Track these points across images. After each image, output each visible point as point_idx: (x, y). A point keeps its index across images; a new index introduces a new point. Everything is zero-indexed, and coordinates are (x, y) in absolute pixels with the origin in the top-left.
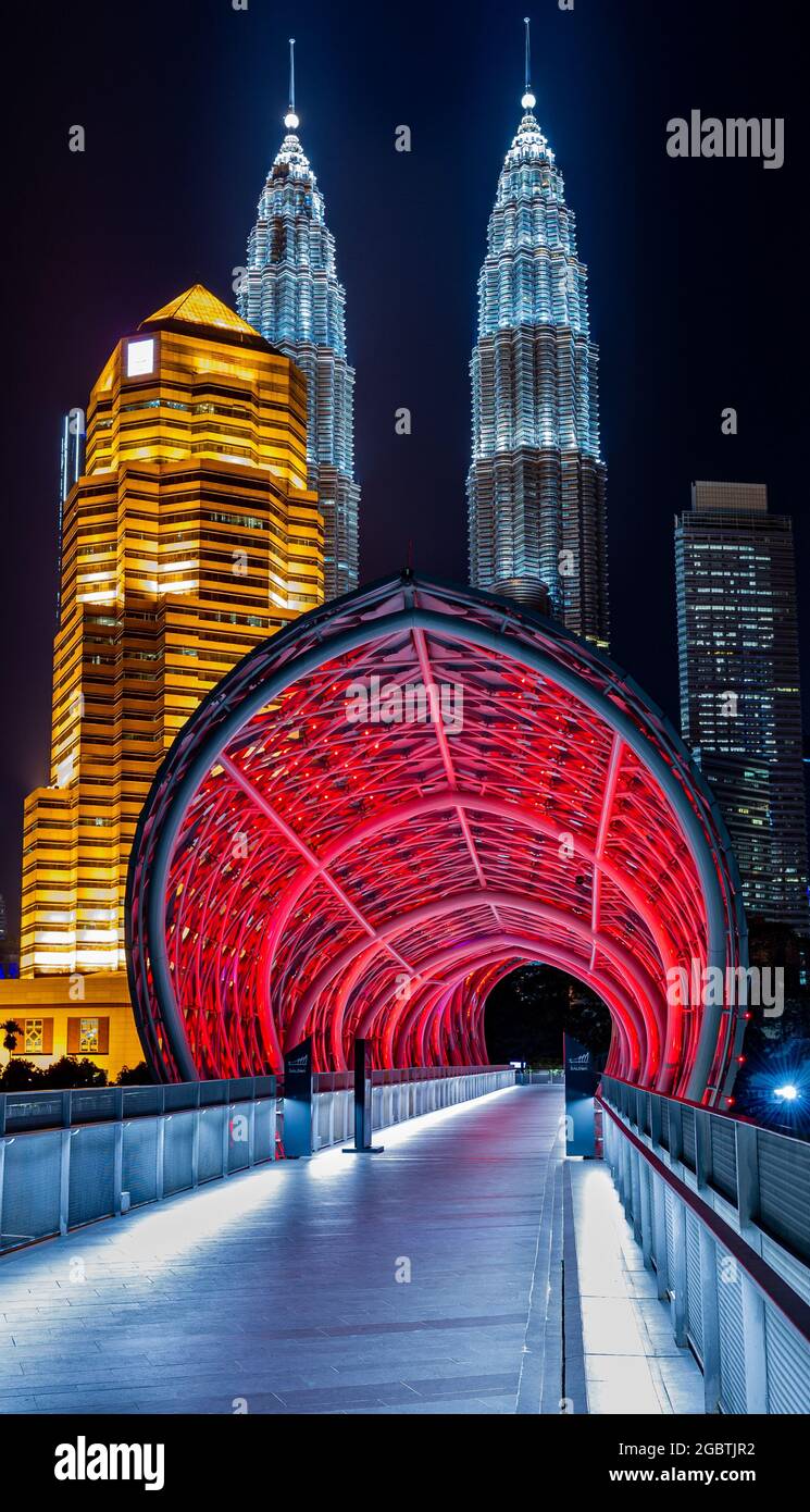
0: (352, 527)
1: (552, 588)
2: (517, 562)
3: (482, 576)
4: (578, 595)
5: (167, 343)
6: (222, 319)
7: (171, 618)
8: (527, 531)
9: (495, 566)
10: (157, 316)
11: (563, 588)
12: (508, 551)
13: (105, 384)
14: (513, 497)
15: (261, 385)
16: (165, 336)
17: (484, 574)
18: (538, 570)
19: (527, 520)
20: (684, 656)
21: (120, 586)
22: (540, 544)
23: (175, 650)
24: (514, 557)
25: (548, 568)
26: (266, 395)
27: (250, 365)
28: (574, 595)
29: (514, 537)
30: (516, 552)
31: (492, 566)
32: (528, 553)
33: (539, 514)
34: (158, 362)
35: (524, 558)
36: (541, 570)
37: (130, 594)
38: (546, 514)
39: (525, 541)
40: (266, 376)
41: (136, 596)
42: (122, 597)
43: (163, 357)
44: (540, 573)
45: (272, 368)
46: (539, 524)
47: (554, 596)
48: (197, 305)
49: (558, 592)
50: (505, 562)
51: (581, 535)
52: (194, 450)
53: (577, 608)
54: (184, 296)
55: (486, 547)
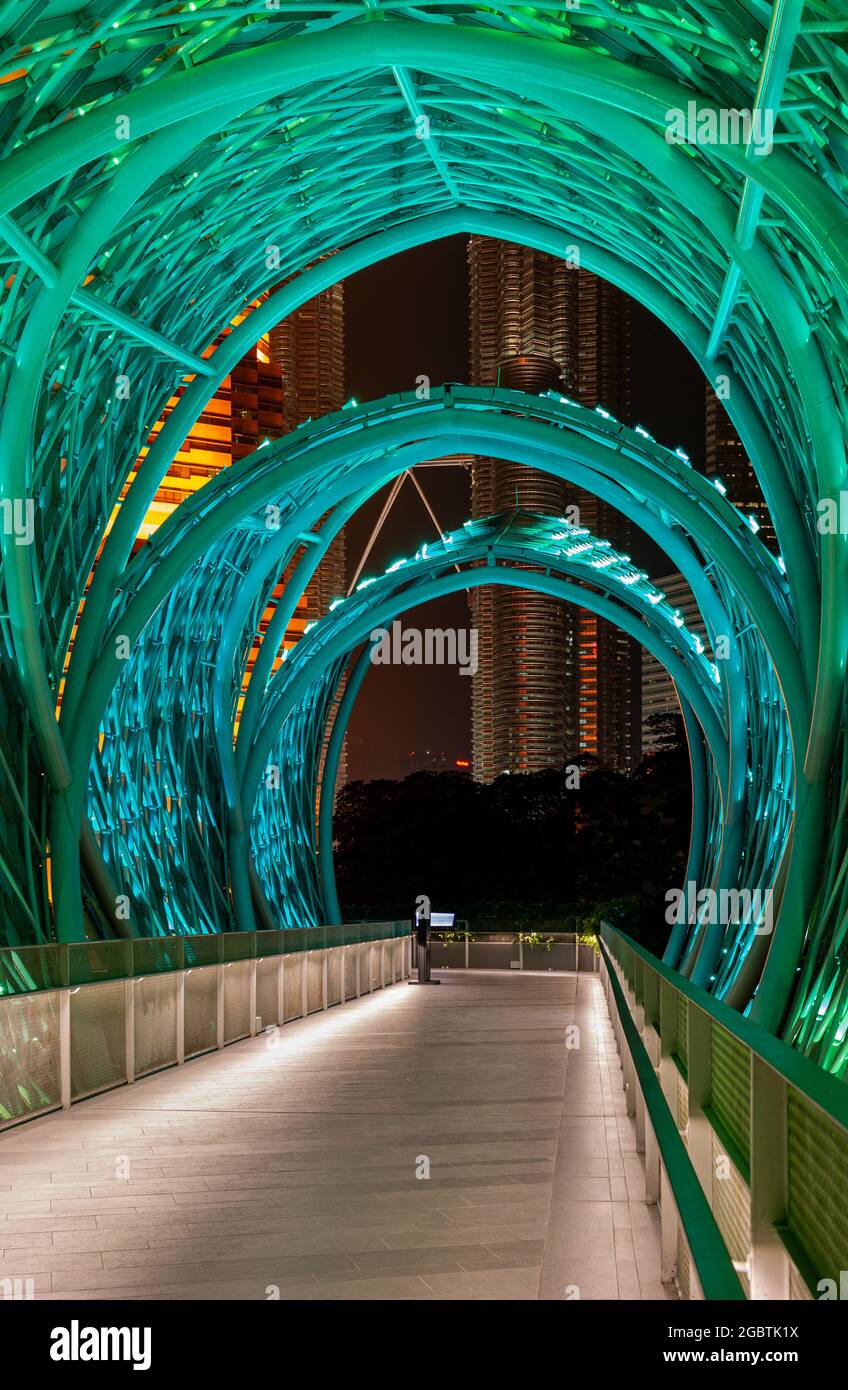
0: (337, 301)
1: (564, 371)
2: (524, 340)
3: (484, 358)
4: (594, 379)
8: (537, 302)
9: (500, 346)
11: (578, 372)
12: (514, 326)
14: (521, 262)
17: (487, 355)
18: (549, 350)
19: (537, 289)
20: (712, 459)
22: (551, 318)
24: (522, 334)
25: (560, 347)
28: (590, 379)
29: (521, 310)
30: (524, 328)
31: (496, 345)
32: (538, 329)
33: (551, 282)
35: (533, 334)
36: (553, 349)
38: (560, 282)
39: (535, 315)
44: (551, 353)
46: (550, 294)
47: (566, 380)
49: (570, 375)
50: (511, 341)
51: (599, 308)
53: (593, 395)
55: (491, 323)
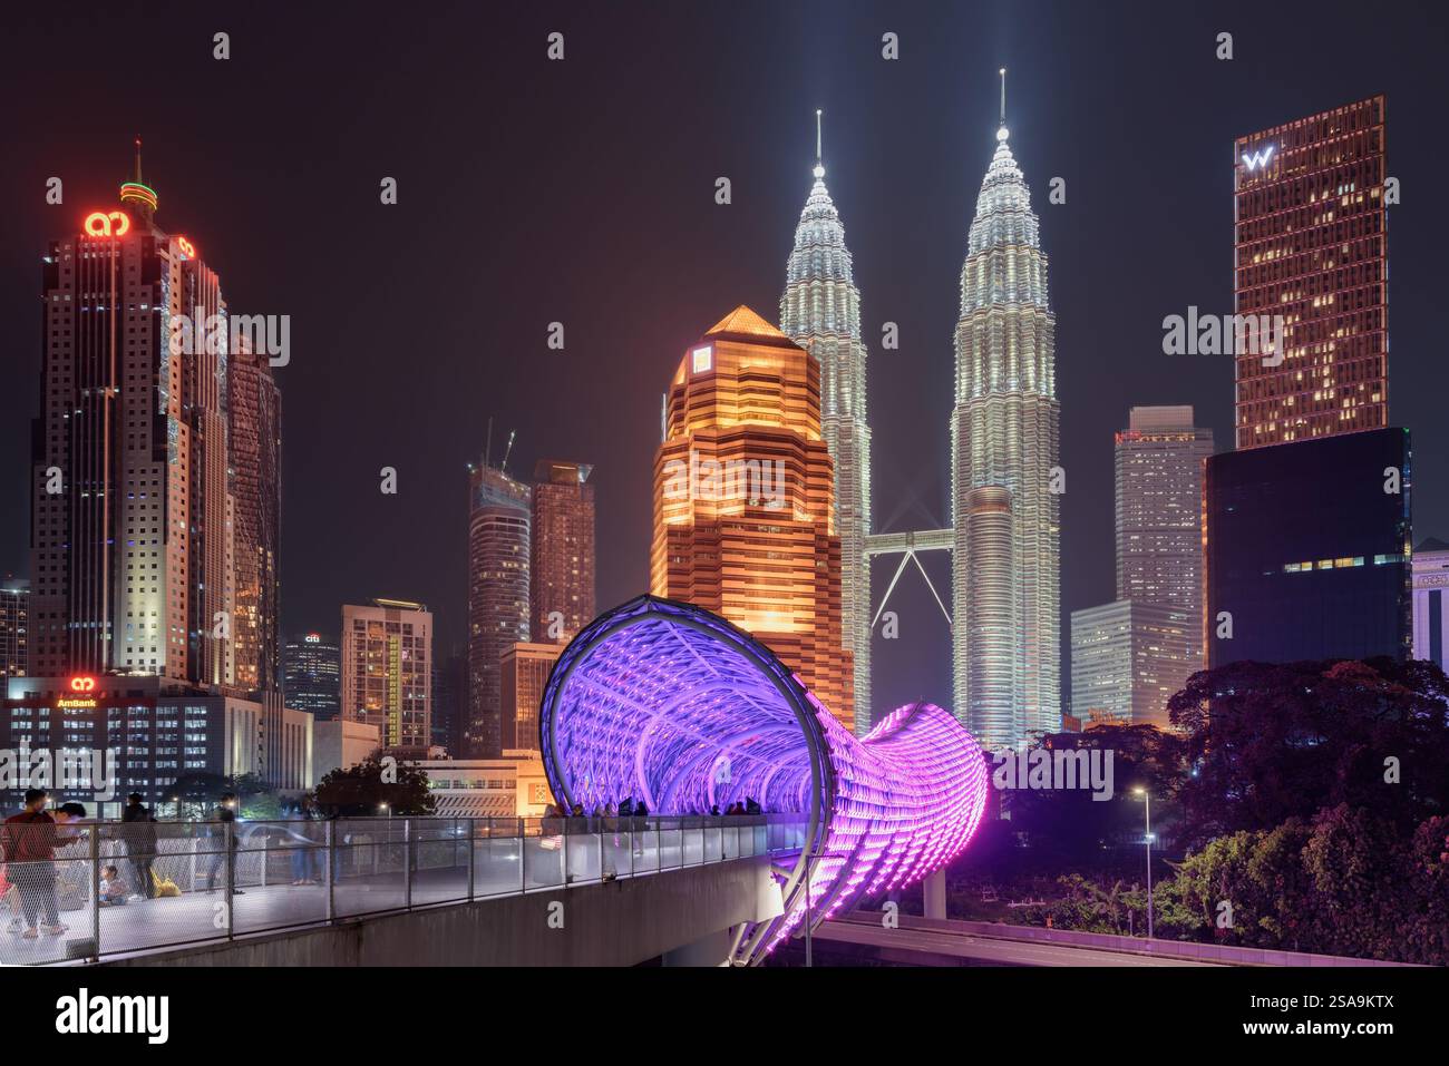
5: (720, 348)
6: (760, 327)
7: (726, 531)
10: (715, 330)
13: (681, 379)
15: (785, 371)
16: (719, 344)
21: (691, 512)
23: (729, 551)
26: (790, 378)
27: (778, 357)
34: (715, 362)
37: (697, 516)
40: (790, 365)
41: (702, 518)
42: (693, 519)
43: (718, 358)
45: (796, 359)
48: (742, 319)
52: (740, 419)
54: (732, 315)
